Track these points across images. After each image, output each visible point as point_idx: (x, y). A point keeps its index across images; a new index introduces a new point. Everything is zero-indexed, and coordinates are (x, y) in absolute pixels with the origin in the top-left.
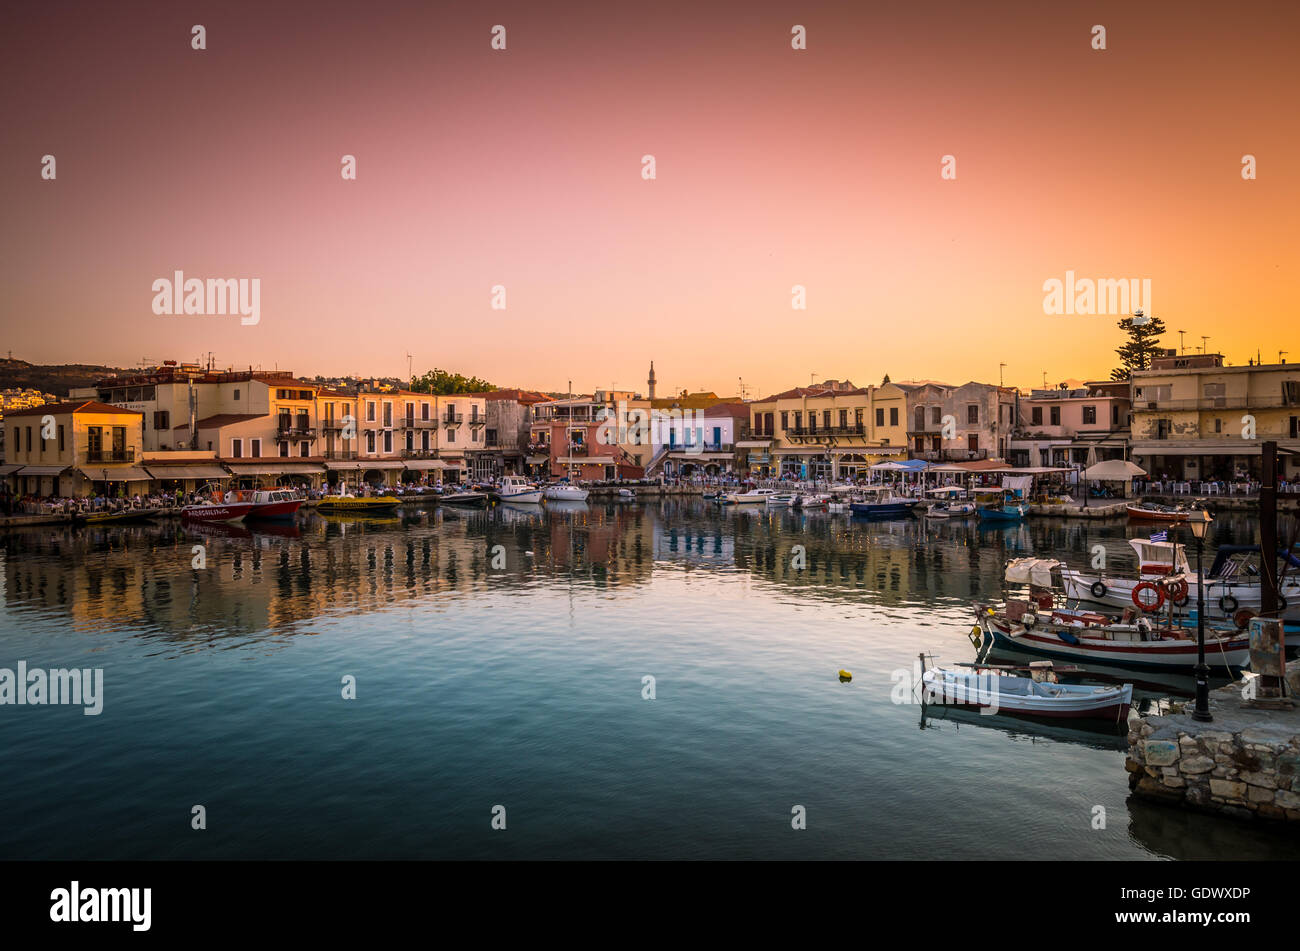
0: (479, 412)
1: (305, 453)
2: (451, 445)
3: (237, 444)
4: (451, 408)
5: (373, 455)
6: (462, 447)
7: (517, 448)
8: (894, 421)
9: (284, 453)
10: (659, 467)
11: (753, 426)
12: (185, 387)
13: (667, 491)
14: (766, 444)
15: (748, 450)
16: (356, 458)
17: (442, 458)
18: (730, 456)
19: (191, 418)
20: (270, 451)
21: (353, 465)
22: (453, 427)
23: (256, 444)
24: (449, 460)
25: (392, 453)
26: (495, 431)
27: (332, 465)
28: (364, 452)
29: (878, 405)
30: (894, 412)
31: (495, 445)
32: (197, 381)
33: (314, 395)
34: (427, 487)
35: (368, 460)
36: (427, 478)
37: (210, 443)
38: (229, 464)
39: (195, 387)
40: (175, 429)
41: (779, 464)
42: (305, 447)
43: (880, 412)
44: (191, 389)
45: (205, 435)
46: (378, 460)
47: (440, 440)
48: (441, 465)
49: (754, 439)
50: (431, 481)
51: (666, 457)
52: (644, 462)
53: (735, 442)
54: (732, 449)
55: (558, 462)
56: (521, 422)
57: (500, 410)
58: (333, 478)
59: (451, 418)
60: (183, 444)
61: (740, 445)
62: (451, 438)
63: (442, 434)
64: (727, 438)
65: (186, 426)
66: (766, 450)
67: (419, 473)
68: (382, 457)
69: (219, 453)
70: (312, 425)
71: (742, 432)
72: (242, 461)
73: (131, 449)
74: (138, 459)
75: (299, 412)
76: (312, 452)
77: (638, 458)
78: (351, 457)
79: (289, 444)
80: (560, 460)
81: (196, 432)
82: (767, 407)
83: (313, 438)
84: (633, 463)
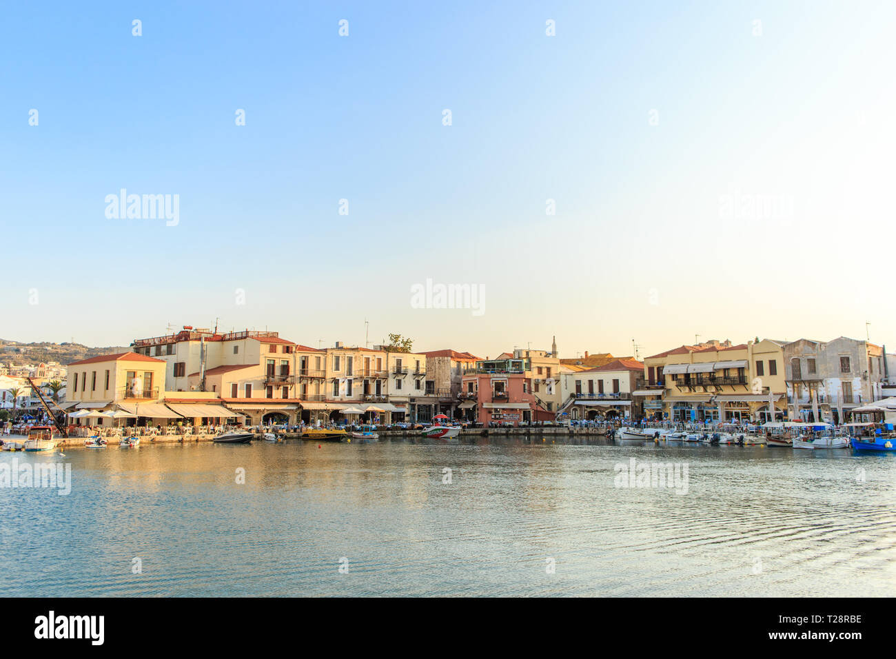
0: (421, 366)
1: (285, 396)
2: (399, 392)
3: (235, 387)
4: (399, 362)
5: (338, 398)
6: (407, 394)
7: (450, 396)
8: (773, 371)
9: (270, 396)
10: (567, 412)
11: (647, 378)
12: (199, 343)
13: (575, 432)
14: (660, 392)
15: (643, 398)
16: (324, 400)
17: (391, 402)
18: (629, 403)
19: (201, 367)
20: (259, 394)
21: (322, 406)
22: (400, 377)
23: (249, 388)
24: (397, 404)
25: (352, 398)
26: (433, 382)
27: (307, 406)
28: (331, 396)
29: (758, 358)
30: (773, 364)
31: (433, 393)
32: (206, 339)
33: (294, 349)
34: (379, 425)
35: (333, 402)
36: (379, 418)
37: (214, 386)
38: (227, 403)
39: (205, 343)
40: (190, 376)
41: (671, 411)
42: (286, 390)
43: (760, 365)
44: (202, 345)
45: (211, 380)
46: (342, 402)
47: (390, 388)
48: (390, 408)
49: (648, 388)
50: (382, 419)
51: (573, 404)
52: (554, 409)
53: (632, 391)
54: (629, 397)
55: (484, 407)
56: (454, 375)
57: (437, 365)
58: (306, 416)
59: (399, 372)
60: (195, 387)
61: (636, 393)
62: (399, 387)
63: (392, 383)
64: (625, 388)
65: (197, 374)
66: (659, 397)
67: (374, 413)
68: (344, 400)
69: (220, 394)
70: (291, 373)
71: (637, 383)
72: (239, 401)
73: (157, 389)
74: (161, 397)
75: (281, 363)
76: (291, 394)
77: (549, 405)
78: (320, 400)
79: (274, 387)
80: (485, 406)
81: (204, 378)
82: (659, 361)
83: (292, 384)
84: (546, 408)
